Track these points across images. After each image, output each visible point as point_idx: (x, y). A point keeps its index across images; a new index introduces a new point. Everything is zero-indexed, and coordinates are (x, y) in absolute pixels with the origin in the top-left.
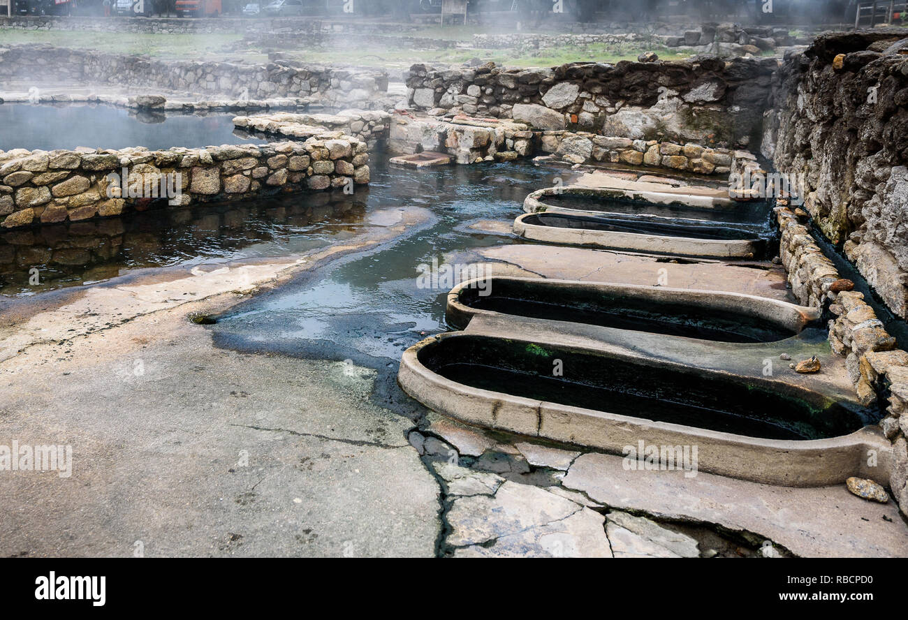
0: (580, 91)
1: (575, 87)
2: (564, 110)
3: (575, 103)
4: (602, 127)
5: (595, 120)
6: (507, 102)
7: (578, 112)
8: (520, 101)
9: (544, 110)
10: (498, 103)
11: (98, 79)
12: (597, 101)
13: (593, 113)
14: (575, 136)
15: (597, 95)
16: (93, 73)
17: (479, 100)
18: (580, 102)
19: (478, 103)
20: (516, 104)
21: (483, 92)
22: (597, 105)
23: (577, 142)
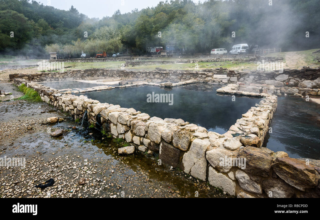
0: (289, 76)
1: (288, 75)
2: (284, 81)
3: (287, 80)
4: (297, 85)
5: (295, 84)
6: (263, 80)
7: (288, 82)
8: (268, 79)
9: (276, 82)
10: (260, 80)
11: (109, 76)
12: (295, 79)
13: (294, 82)
14: (292, 88)
15: (295, 77)
16: (107, 75)
17: (254, 79)
18: (289, 80)
19: (253, 80)
20: (266, 80)
21: (255, 77)
22: (295, 80)
23: (293, 90)
